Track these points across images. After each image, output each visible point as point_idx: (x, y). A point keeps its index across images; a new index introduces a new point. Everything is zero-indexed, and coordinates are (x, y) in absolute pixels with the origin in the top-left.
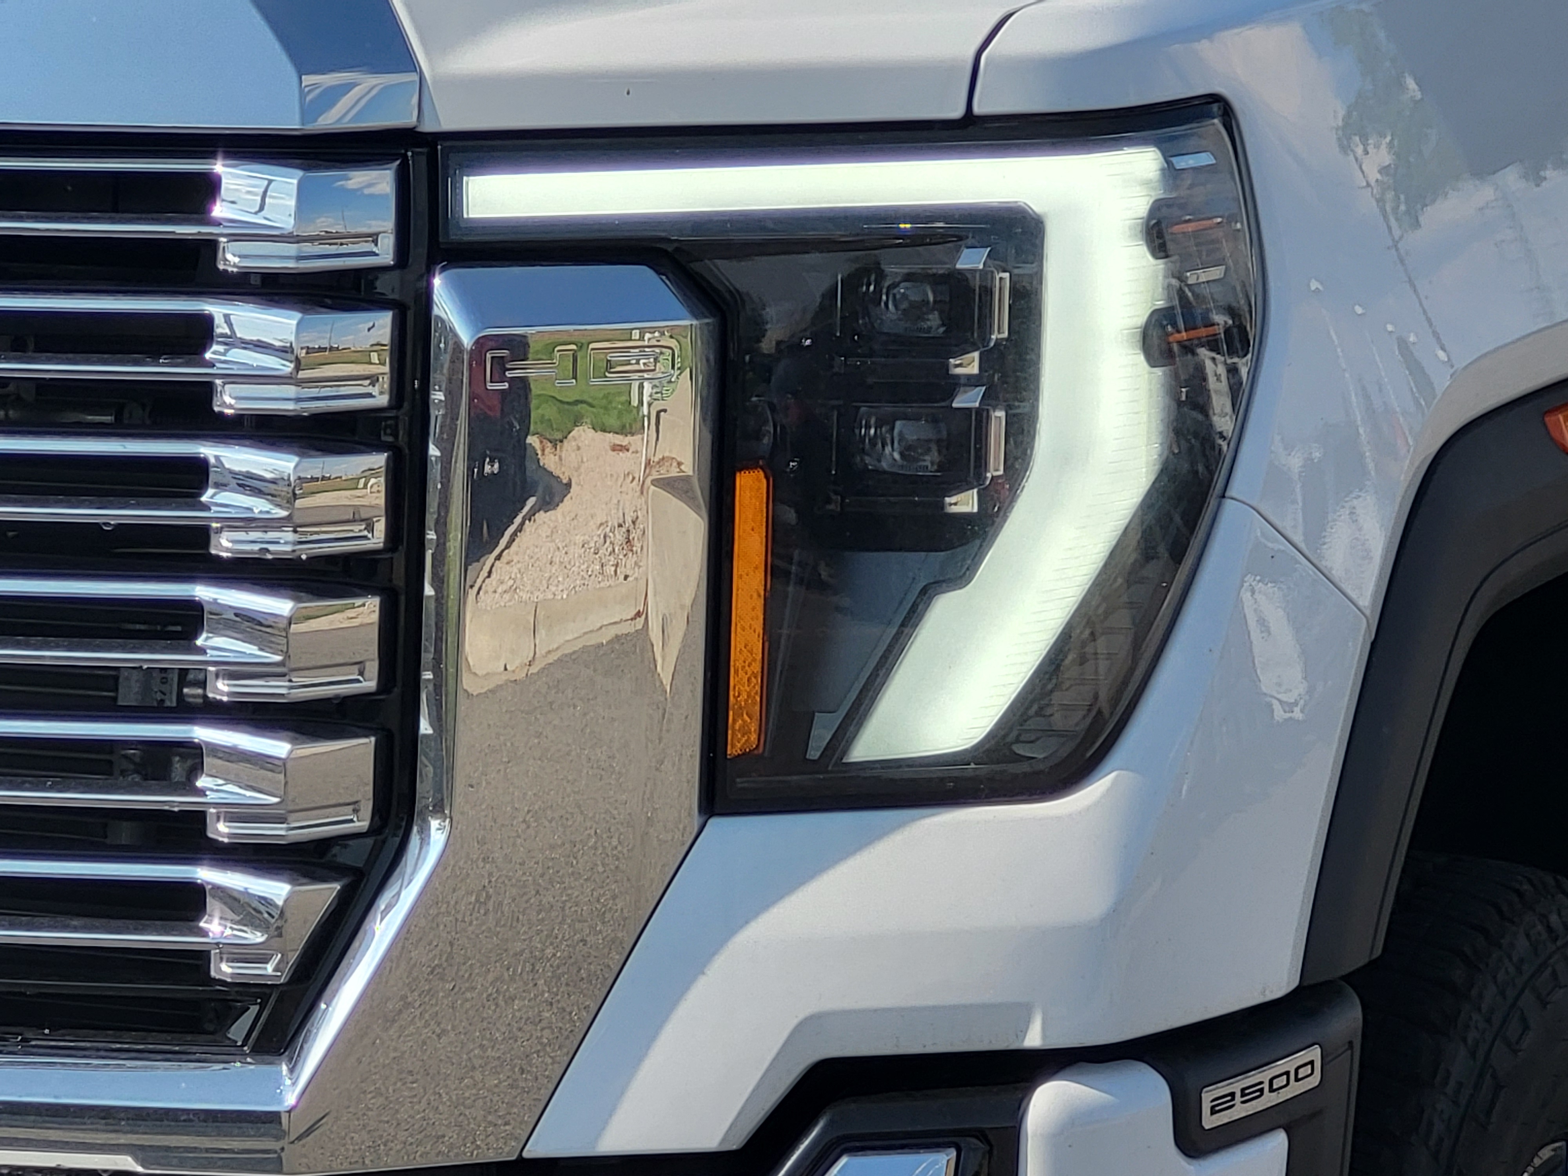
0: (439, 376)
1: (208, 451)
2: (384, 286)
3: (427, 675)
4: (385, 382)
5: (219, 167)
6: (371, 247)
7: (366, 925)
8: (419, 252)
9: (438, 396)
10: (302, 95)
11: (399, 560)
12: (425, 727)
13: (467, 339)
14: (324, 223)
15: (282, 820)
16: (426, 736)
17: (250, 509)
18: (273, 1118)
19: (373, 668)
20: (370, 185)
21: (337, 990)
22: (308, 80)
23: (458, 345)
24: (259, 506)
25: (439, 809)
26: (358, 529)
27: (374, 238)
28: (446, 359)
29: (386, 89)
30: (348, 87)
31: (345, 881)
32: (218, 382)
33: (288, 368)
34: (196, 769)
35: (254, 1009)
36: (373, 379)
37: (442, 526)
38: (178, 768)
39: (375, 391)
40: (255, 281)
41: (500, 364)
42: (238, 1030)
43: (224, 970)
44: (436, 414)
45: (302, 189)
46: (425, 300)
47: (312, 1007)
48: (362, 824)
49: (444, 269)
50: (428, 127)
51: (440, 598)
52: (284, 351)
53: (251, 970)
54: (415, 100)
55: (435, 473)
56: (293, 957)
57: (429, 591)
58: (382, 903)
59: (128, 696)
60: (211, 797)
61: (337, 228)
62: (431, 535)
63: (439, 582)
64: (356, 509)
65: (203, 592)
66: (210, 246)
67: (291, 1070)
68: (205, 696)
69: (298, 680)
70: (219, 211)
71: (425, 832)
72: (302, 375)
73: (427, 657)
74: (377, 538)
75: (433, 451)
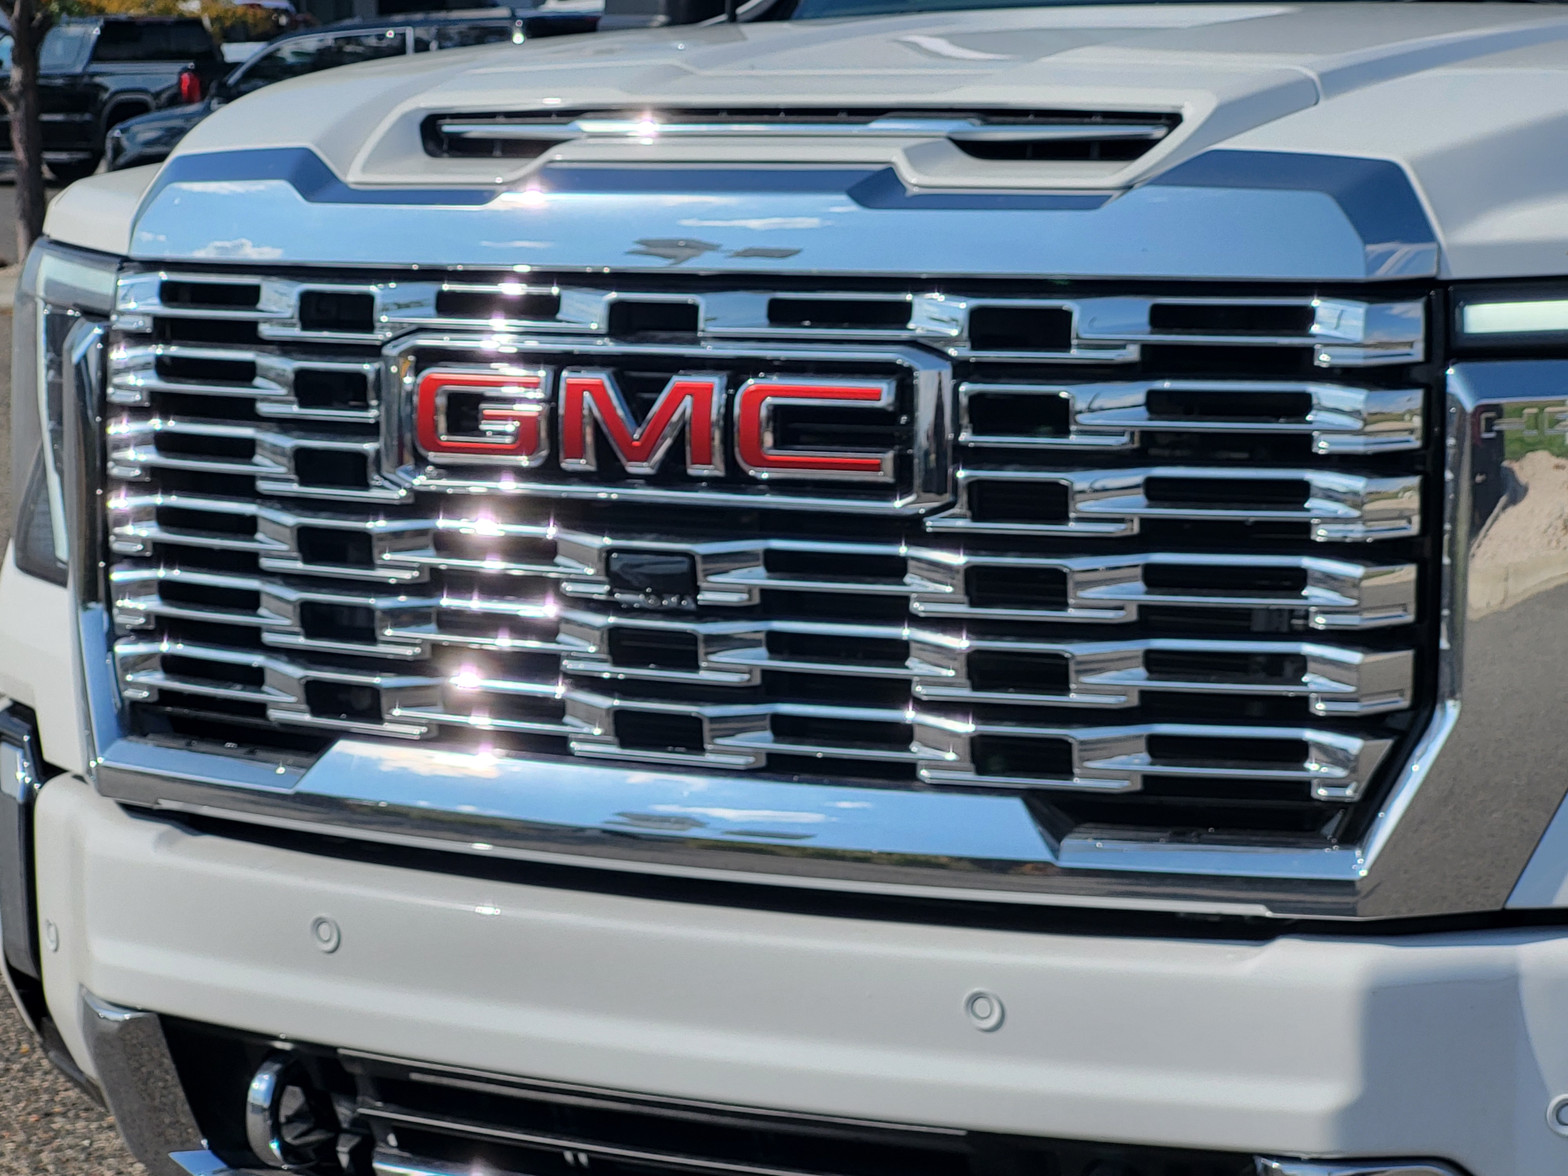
0: (1451, 429)
1: (1309, 475)
2: (1416, 375)
3: (1445, 612)
4: (1419, 433)
5: (1316, 302)
6: (1406, 350)
7: (1407, 767)
8: (1439, 352)
9: (1451, 441)
10: (1366, 255)
11: (1428, 542)
12: (1444, 644)
13: (1469, 406)
14: (1380, 336)
15: (1355, 701)
16: (1445, 651)
17: (1336, 512)
18: (1350, 884)
19: (1412, 608)
20: (1406, 312)
21: (1390, 805)
22: (1371, 248)
23: (1462, 411)
24: (1341, 510)
25: (1452, 695)
26: (1403, 523)
27: (1411, 344)
28: (1455, 419)
29: (1418, 253)
30: (1391, 253)
31: (1396, 737)
32: (1315, 434)
33: (1358, 425)
34: (1303, 670)
35: (1339, 816)
36: (1412, 431)
37: (1454, 521)
38: (1289, 669)
39: (1412, 438)
40: (1338, 372)
41: (1490, 423)
42: (1329, 829)
43: (1322, 793)
44: (1450, 453)
45: (1368, 314)
46: (1443, 382)
47: (1374, 816)
48: (1404, 703)
49: (1453, 364)
50: (1444, 276)
51: (1453, 565)
52: (1354, 414)
53: (1337, 793)
54: (1435, 258)
55: (1449, 488)
56: (1364, 785)
57: (1446, 560)
58: (1418, 751)
59: (1258, 625)
60: (1312, 687)
61: (1385, 339)
62: (1447, 527)
63: (1452, 555)
64: (1402, 511)
65: (1307, 562)
66: (1309, 352)
67: (1363, 853)
68: (1306, 626)
69: (1367, 615)
70: (1315, 329)
71: (1444, 708)
72: (1369, 428)
73: (1445, 601)
74: (1414, 529)
75: (1449, 475)
